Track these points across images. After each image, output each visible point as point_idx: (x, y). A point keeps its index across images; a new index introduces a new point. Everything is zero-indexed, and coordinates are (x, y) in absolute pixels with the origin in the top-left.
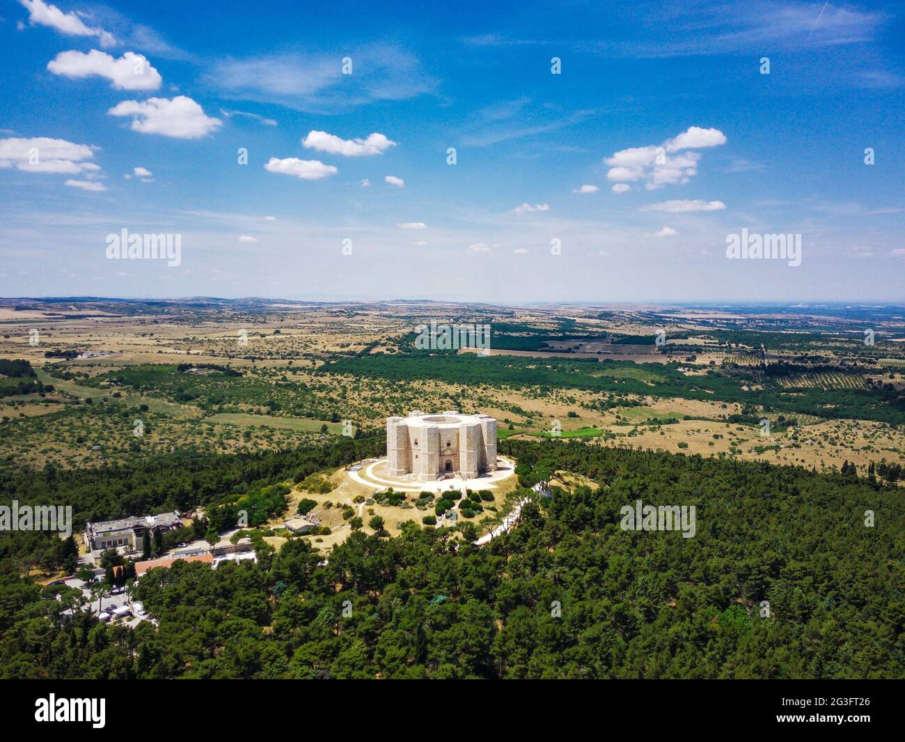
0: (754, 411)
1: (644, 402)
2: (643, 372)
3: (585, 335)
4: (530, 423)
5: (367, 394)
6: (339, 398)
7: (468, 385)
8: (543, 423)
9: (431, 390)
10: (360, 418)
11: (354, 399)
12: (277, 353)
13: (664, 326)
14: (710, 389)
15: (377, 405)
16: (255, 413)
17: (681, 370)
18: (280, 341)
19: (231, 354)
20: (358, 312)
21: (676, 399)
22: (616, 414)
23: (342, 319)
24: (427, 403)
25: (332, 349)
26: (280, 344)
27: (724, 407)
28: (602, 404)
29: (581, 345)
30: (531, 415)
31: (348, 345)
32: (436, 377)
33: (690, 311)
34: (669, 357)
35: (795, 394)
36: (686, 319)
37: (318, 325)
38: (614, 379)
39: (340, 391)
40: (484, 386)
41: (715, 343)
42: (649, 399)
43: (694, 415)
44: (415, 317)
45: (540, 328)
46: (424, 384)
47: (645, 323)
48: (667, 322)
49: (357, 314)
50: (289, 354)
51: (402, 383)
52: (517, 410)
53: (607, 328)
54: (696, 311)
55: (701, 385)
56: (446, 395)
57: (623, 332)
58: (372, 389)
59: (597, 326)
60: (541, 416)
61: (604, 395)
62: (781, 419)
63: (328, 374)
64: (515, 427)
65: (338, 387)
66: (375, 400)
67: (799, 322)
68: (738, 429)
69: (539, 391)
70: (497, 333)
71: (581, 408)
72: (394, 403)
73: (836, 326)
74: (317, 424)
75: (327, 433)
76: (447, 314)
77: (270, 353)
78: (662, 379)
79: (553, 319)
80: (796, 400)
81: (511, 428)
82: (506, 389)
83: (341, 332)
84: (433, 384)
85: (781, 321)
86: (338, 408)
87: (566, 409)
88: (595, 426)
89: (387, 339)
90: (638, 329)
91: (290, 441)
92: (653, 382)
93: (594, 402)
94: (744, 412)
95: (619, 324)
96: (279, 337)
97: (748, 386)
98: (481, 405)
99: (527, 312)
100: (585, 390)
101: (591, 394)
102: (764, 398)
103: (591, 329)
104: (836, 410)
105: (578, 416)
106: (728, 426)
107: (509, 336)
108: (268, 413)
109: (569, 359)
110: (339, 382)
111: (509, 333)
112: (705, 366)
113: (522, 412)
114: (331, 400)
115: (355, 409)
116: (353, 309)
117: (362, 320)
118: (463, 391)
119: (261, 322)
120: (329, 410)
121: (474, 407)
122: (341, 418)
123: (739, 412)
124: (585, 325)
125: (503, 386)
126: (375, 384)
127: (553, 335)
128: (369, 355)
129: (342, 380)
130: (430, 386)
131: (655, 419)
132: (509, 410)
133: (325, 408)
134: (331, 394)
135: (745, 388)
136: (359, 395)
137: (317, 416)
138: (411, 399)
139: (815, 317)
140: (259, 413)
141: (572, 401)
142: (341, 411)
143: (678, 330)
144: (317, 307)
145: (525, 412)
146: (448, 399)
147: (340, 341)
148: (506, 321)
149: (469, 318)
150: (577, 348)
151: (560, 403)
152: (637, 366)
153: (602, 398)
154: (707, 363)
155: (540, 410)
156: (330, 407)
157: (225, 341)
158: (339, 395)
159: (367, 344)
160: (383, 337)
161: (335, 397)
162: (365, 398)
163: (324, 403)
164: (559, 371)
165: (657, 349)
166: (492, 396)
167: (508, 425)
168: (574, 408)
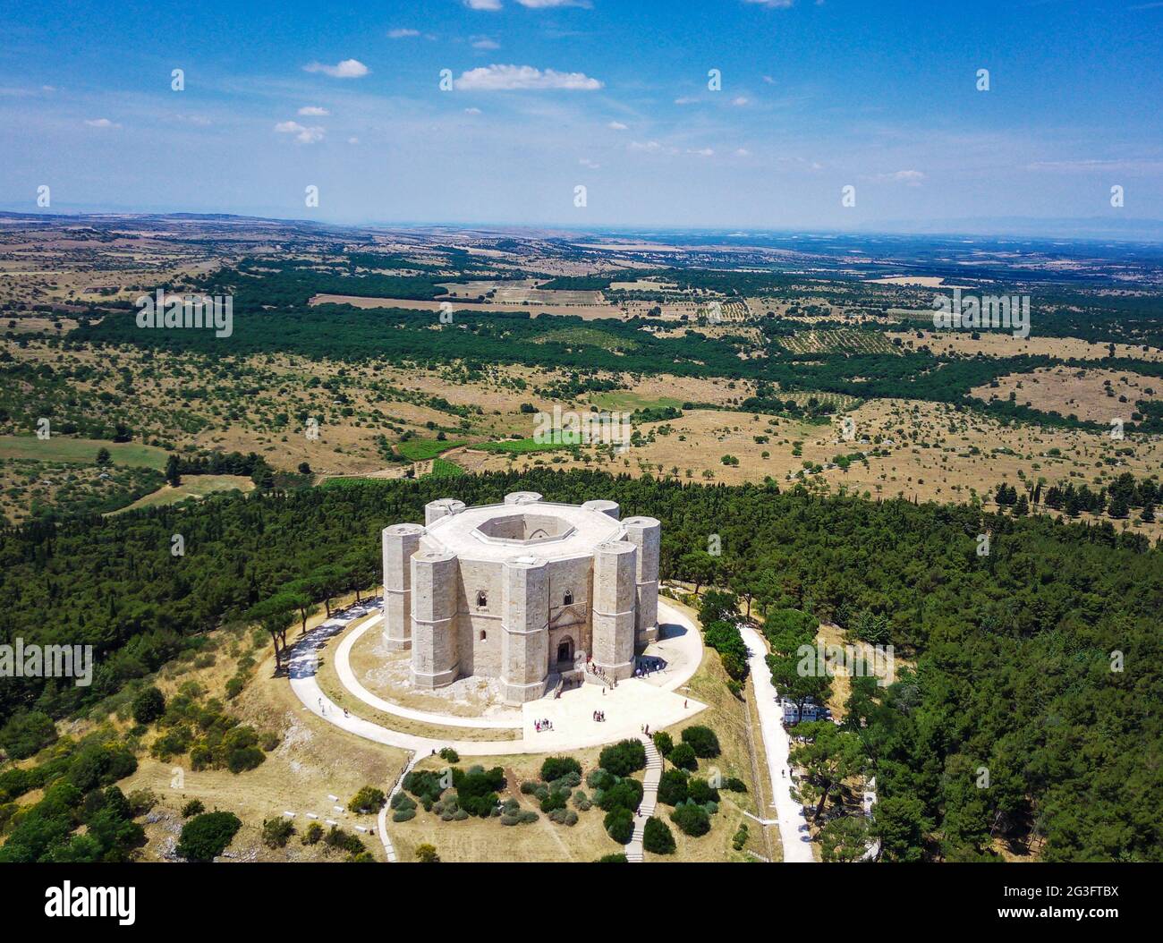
0: (771, 391)
1: (621, 382)
2: (600, 334)
3: (493, 274)
4: (467, 426)
5: (170, 382)
6: (121, 394)
7: (347, 362)
8: (486, 424)
9: (286, 372)
10: (170, 432)
11: (151, 393)
13: (594, 262)
14: (696, 358)
15: (195, 403)
17: (648, 329)
20: (120, 232)
21: (663, 376)
22: (590, 406)
23: (92, 244)
24: (285, 397)
25: (85, 298)
27: (732, 386)
28: (565, 388)
29: (495, 291)
30: (464, 411)
31: (115, 290)
32: (286, 347)
33: (612, 240)
34: (623, 309)
35: (811, 363)
36: (612, 251)
37: (52, 254)
38: (565, 346)
39: (120, 379)
40: (374, 363)
41: (674, 288)
42: (627, 377)
43: (695, 400)
44: (217, 242)
45: (424, 262)
46: (270, 361)
47: (567, 257)
48: (593, 256)
51: (231, 360)
52: (442, 405)
53: (517, 264)
54: (620, 241)
55: (685, 352)
56: (316, 382)
57: (543, 271)
58: (178, 373)
59: (503, 261)
60: (480, 413)
61: (563, 374)
62: (813, 402)
63: (89, 345)
64: (448, 435)
65: (113, 370)
66: (190, 395)
67: (750, 256)
68: (771, 422)
69: (464, 368)
70: (359, 270)
71: (538, 396)
72: (226, 399)
73: (793, 263)
74: (87, 447)
75: (110, 465)
76: (268, 237)
78: (632, 346)
79: (435, 249)
80: (815, 371)
81: (441, 438)
82: (411, 367)
83: (96, 268)
84: (285, 361)
85: (729, 255)
86: (122, 413)
87: (516, 400)
89: (183, 281)
90: (559, 265)
91: (37, 486)
92: (620, 350)
93: (551, 384)
94: (760, 394)
95: (531, 257)
97: (746, 352)
98: (380, 398)
99: (392, 238)
100: (532, 366)
101: (544, 372)
102: (773, 371)
103: (494, 266)
104: (870, 385)
105: (539, 411)
106: (757, 419)
107: (380, 274)
109: (488, 315)
110: (114, 361)
111: (379, 271)
112: (677, 325)
113: (450, 407)
114: (107, 398)
115: (156, 415)
116: (108, 226)
117: (129, 246)
118: (342, 373)
120: (105, 418)
121: (370, 401)
122: (132, 433)
123: (753, 393)
124: (487, 259)
125: (405, 362)
127: (445, 274)
129: (118, 357)
130: (282, 365)
131: (647, 411)
132: (427, 404)
133: (95, 413)
134: (102, 384)
135: (743, 356)
136: (158, 385)
137: (83, 431)
138: (255, 392)
139: (765, 250)
141: (520, 384)
142: (130, 419)
143: (614, 268)
145: (454, 408)
146: (320, 389)
147: (98, 283)
148: (366, 249)
149: (306, 246)
150: (491, 295)
151: (504, 388)
152: (589, 325)
153: (562, 379)
154: (678, 318)
155: (477, 403)
156: (106, 412)
158: (118, 387)
160: (176, 276)
161: (113, 392)
162: (170, 392)
163: (93, 404)
164: (480, 335)
165: (602, 297)
166: (393, 380)
167: (435, 434)
168: (527, 397)
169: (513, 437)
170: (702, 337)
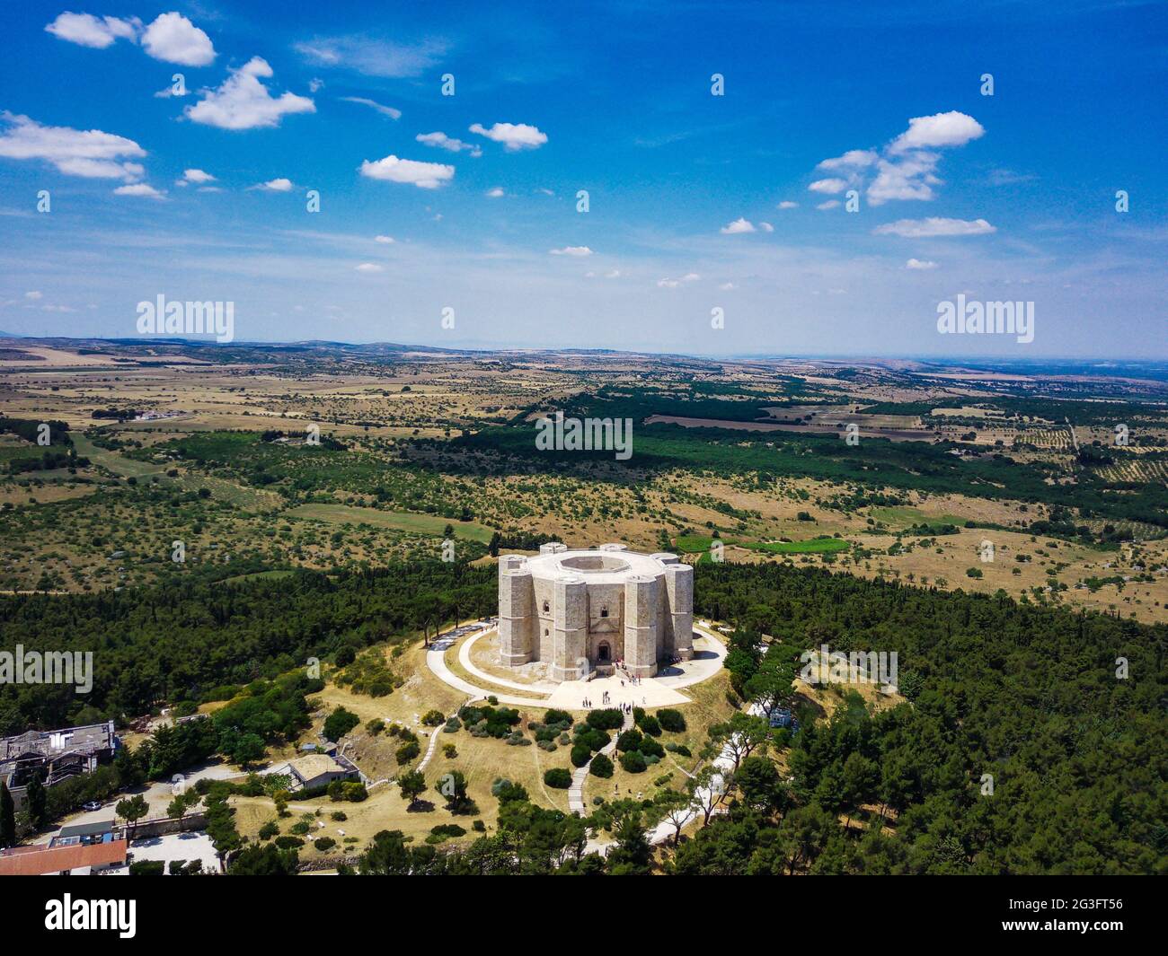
0: (1067, 517)
1: (906, 500)
2: (902, 455)
3: (819, 399)
4: (743, 528)
5: (514, 479)
6: (474, 486)
7: (656, 470)
8: (761, 528)
10: (501, 516)
11: (496, 487)
12: (402, 418)
13: (926, 390)
14: (998, 481)
15: (526, 496)
16: (356, 505)
17: (955, 452)
18: (407, 402)
19: (340, 418)
20: (517, 364)
21: (952, 496)
22: (868, 517)
23: (494, 373)
25: (475, 414)
26: (407, 406)
27: (1024, 509)
28: (847, 502)
29: (814, 414)
30: (744, 516)
31: (497, 409)
33: (958, 369)
34: (938, 433)
35: (1124, 492)
36: (954, 380)
37: (463, 381)
38: (863, 464)
39: (478, 475)
40: (678, 472)
41: (1000, 415)
42: (914, 495)
43: (979, 520)
44: (590, 372)
45: (757, 389)
47: (902, 384)
48: (929, 384)
49: (515, 367)
50: (417, 420)
51: (564, 464)
52: (725, 509)
53: (848, 391)
54: (966, 369)
55: (987, 475)
56: (624, 484)
57: (870, 398)
58: (521, 472)
59: (835, 388)
60: (759, 517)
61: (850, 488)
62: (1108, 529)
63: (465, 450)
64: (721, 534)
65: (475, 468)
66: (524, 490)
67: (1109, 387)
68: (1048, 545)
69: (756, 480)
70: (698, 395)
71: (818, 506)
72: (550, 494)
73: (1159, 393)
74: (440, 523)
75: (452, 537)
76: (634, 368)
77: (393, 418)
78: (932, 467)
79: (774, 377)
80: (1126, 500)
81: (715, 536)
82: (709, 476)
83: (491, 392)
84: (606, 467)
85: (1084, 385)
86: (471, 500)
87: (794, 508)
88: (837, 535)
89: (549, 402)
90: (891, 393)
91: (397, 548)
92: (918, 470)
93: (835, 497)
94: (1053, 518)
95: (864, 385)
96: (407, 396)
97: (1054, 478)
98: (673, 500)
99: (740, 368)
100: (822, 480)
101: (830, 486)
102: (1079, 497)
103: (825, 392)
105: (813, 519)
106: (1033, 540)
107: (715, 399)
108: (374, 505)
109: (799, 434)
110: (478, 461)
111: (715, 396)
112: (989, 448)
113: (732, 511)
114: (463, 488)
115: (495, 502)
116: (511, 360)
117: (521, 375)
118: (648, 478)
119: (389, 376)
120: (458, 503)
121: (664, 502)
122: (474, 515)
123: (1046, 518)
124: (819, 387)
125: (705, 472)
126: (527, 465)
127: (775, 399)
128: (524, 423)
129: (482, 459)
130: (602, 469)
131: (924, 526)
132: (714, 507)
133: (452, 499)
134: (464, 478)
135: (1050, 482)
136: (503, 481)
137: (440, 511)
138: (573, 489)
140: (361, 504)
141: (804, 495)
142: (476, 504)
143: (946, 395)
144: (466, 356)
145: (736, 512)
147: (486, 403)
148: (712, 379)
149: (661, 375)
150: (809, 418)
151: (787, 499)
152: (894, 447)
153: (846, 493)
154: (992, 443)
155: (757, 508)
156: (460, 498)
157: (335, 400)
158: (474, 481)
159: (522, 409)
160: (544, 399)
161: (469, 484)
162: (511, 487)
163: (453, 492)
164: (784, 452)
165: (919, 421)
166: (690, 486)
167: (711, 532)
168: (806, 507)
169: (782, 540)
170: (1010, 462)
